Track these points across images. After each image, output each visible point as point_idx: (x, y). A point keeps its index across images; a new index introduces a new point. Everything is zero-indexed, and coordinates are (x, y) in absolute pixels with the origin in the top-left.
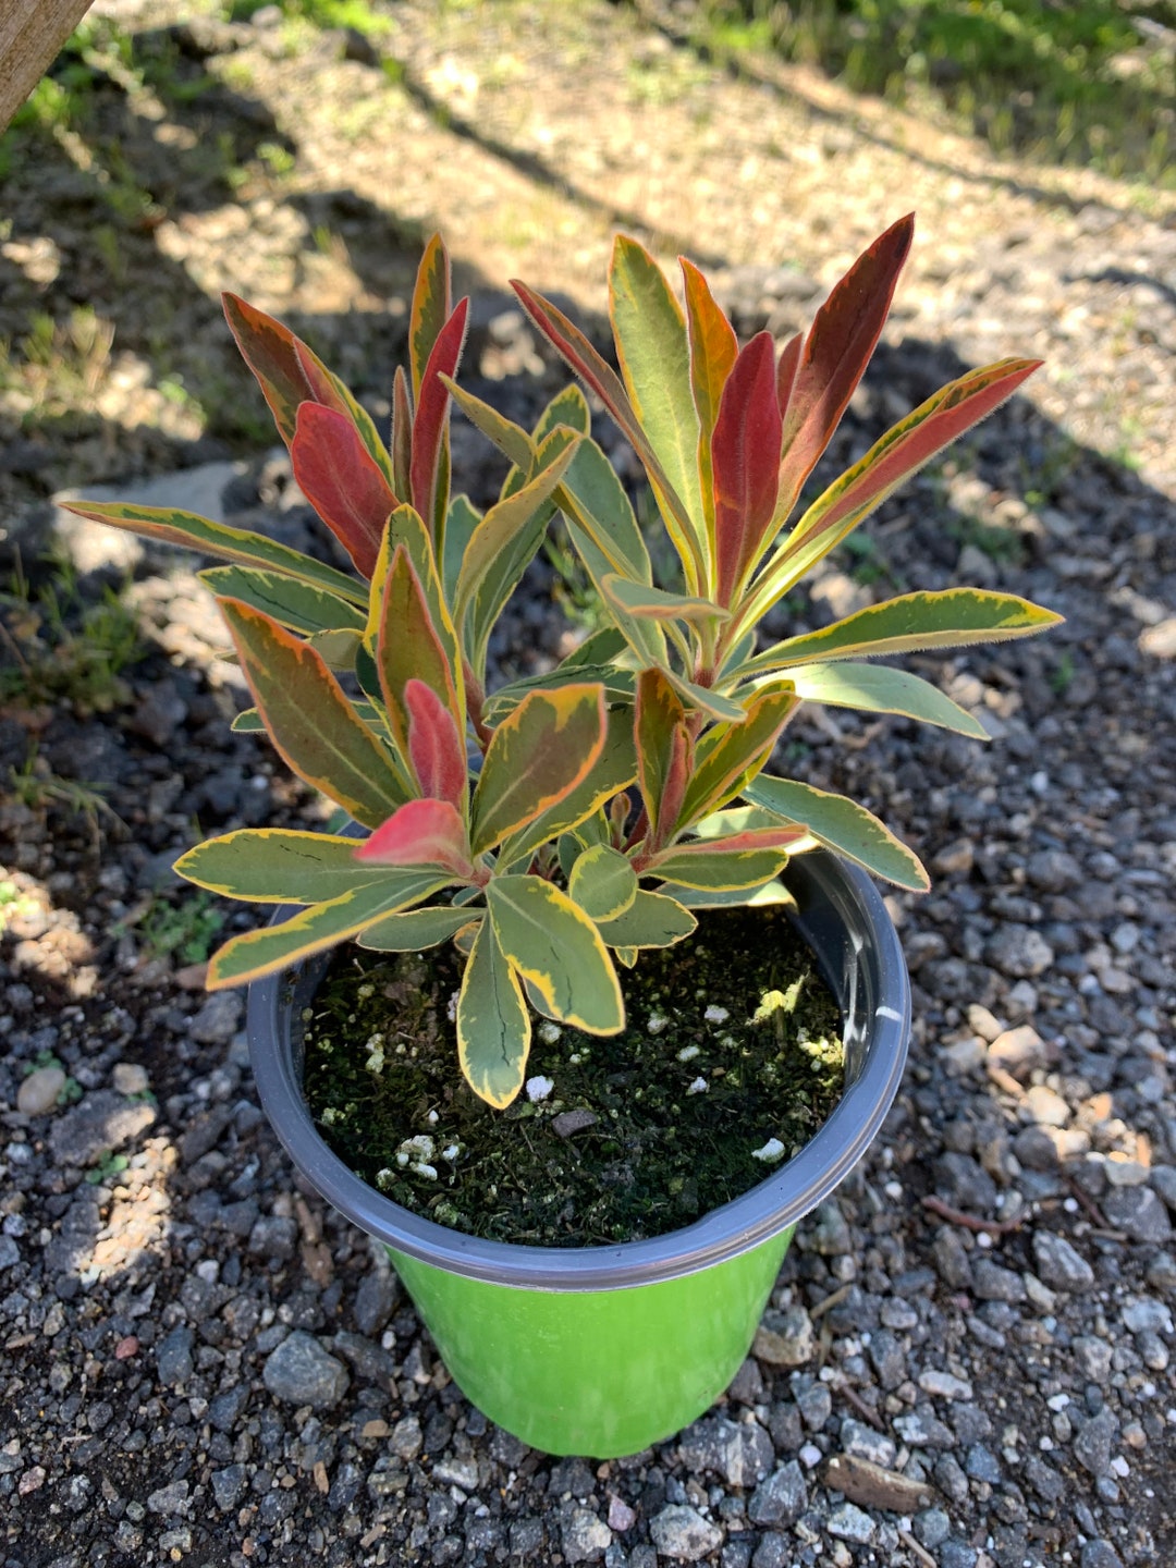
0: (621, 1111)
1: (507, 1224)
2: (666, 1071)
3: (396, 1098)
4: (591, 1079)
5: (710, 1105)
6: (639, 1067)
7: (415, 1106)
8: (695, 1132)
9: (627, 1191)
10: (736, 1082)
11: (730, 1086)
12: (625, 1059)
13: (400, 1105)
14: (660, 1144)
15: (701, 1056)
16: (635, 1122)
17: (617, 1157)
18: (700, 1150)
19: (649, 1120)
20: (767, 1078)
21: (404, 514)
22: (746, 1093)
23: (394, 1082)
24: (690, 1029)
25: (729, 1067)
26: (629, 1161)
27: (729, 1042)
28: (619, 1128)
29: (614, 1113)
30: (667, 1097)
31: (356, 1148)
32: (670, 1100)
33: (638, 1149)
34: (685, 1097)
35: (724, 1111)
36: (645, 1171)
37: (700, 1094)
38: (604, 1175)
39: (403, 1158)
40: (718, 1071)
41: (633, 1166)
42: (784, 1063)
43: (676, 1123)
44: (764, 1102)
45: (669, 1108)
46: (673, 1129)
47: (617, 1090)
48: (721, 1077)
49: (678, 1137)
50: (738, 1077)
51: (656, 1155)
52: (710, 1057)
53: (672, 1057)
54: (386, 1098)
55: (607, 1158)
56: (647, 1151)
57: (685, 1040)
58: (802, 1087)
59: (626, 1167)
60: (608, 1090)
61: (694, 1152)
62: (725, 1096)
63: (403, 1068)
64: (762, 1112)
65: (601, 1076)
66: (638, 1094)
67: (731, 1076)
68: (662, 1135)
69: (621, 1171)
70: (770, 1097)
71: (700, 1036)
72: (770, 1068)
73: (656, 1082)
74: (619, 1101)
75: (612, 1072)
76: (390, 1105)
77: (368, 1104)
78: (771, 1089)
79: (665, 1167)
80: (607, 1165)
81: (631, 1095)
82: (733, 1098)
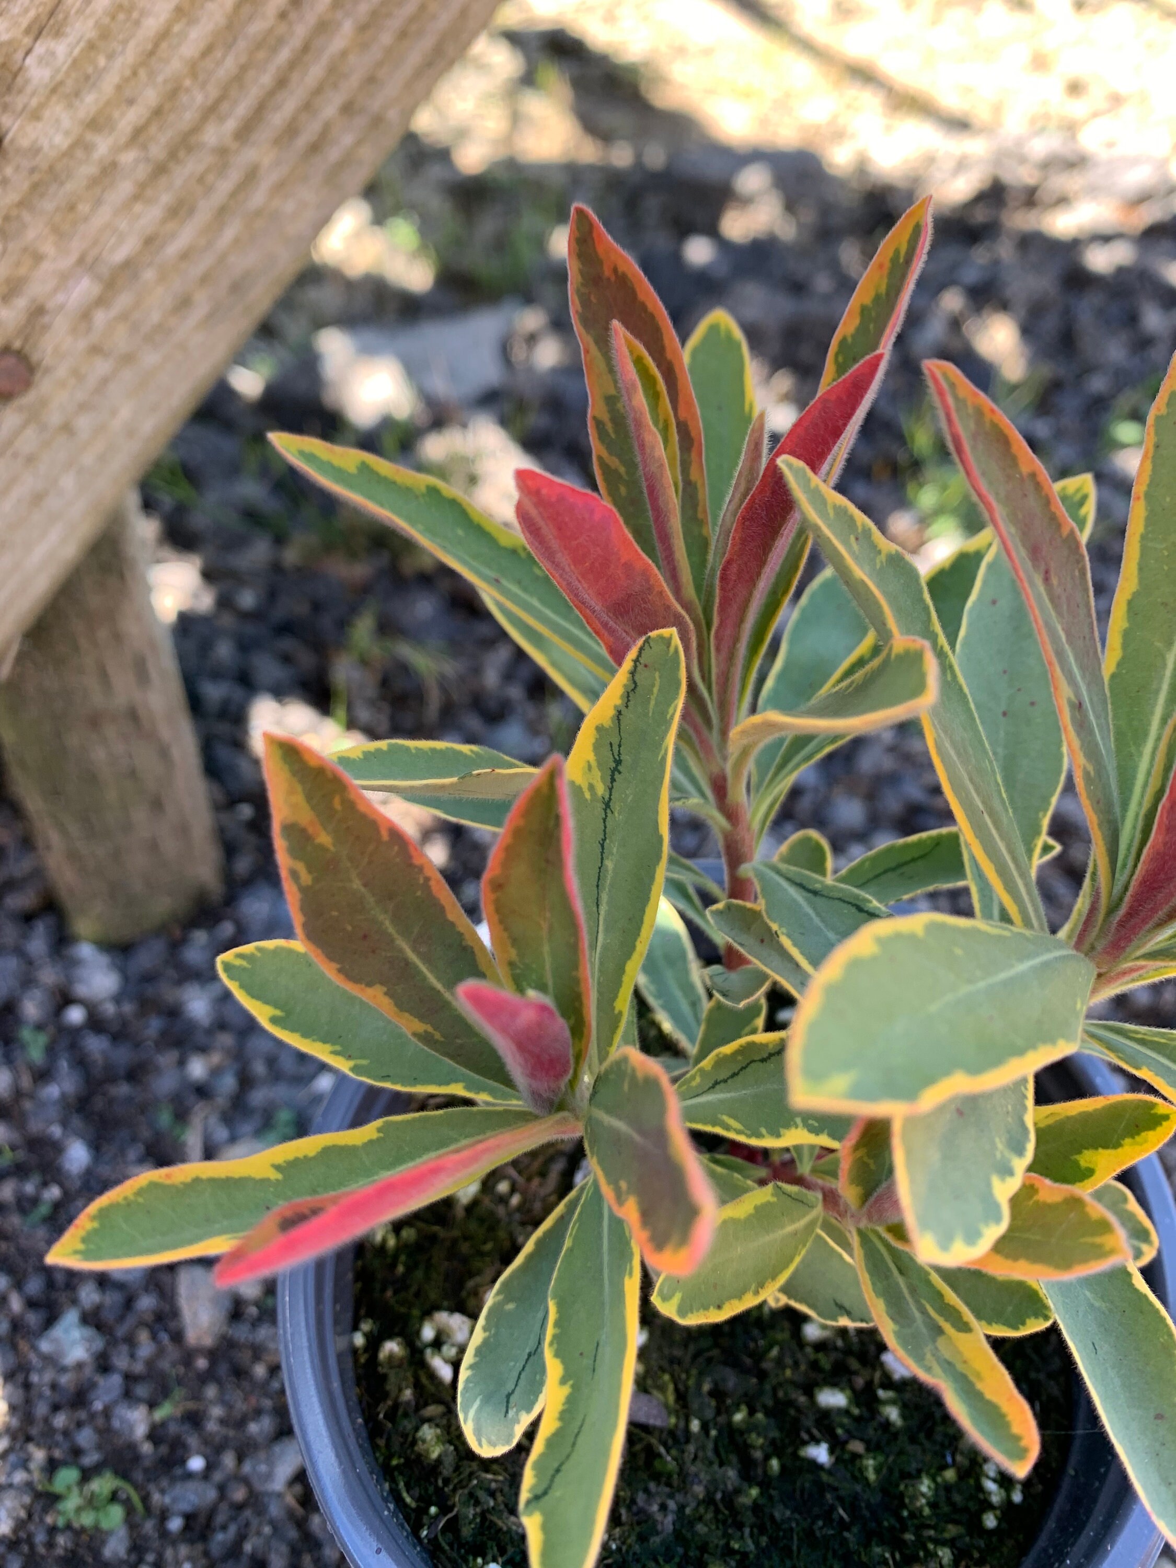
0: (705, 1427)
1: (492, 1494)
2: (791, 1403)
3: (465, 1248)
4: (695, 1356)
5: (822, 1488)
6: (762, 1376)
7: (479, 1272)
8: (780, 1513)
9: (655, 1540)
10: (871, 1476)
11: (859, 1476)
12: (751, 1355)
13: (465, 1260)
14: (729, 1499)
15: (846, 1412)
16: (716, 1451)
17: (669, 1485)
18: (773, 1541)
19: (734, 1458)
20: (914, 1498)
21: (668, 641)
22: (875, 1499)
23: (473, 1226)
24: (854, 1364)
25: (873, 1447)
26: (679, 1497)
27: (893, 1414)
28: (691, 1448)
29: (695, 1425)
30: (773, 1442)
31: (383, 1290)
32: (775, 1448)
33: (699, 1490)
34: (795, 1456)
35: (832, 1508)
36: (691, 1524)
37: (814, 1465)
38: (641, 1498)
39: (428, 1333)
40: (857, 1446)
41: (681, 1508)
42: (948, 1488)
43: (765, 1484)
44: (892, 1529)
45: (767, 1458)
46: (754, 1492)
47: (717, 1394)
48: (856, 1456)
49: (756, 1508)
50: (878, 1470)
51: (717, 1511)
52: (858, 1420)
53: (809, 1390)
54: (454, 1242)
55: (656, 1477)
56: (709, 1500)
57: (836, 1378)
58: (951, 1543)
59: (672, 1505)
60: (706, 1387)
61: (764, 1540)
62: (848, 1488)
63: (492, 1213)
64: (882, 1543)
65: (709, 1360)
66: (738, 1417)
67: (870, 1463)
68: (738, 1491)
69: (663, 1507)
70: (904, 1529)
71: (860, 1382)
72: (925, 1486)
73: (768, 1413)
74: (709, 1414)
75: (725, 1363)
76: (452, 1253)
77: (433, 1238)
78: (912, 1515)
79: (717, 1541)
80: (652, 1486)
81: (730, 1413)
82: (856, 1497)
